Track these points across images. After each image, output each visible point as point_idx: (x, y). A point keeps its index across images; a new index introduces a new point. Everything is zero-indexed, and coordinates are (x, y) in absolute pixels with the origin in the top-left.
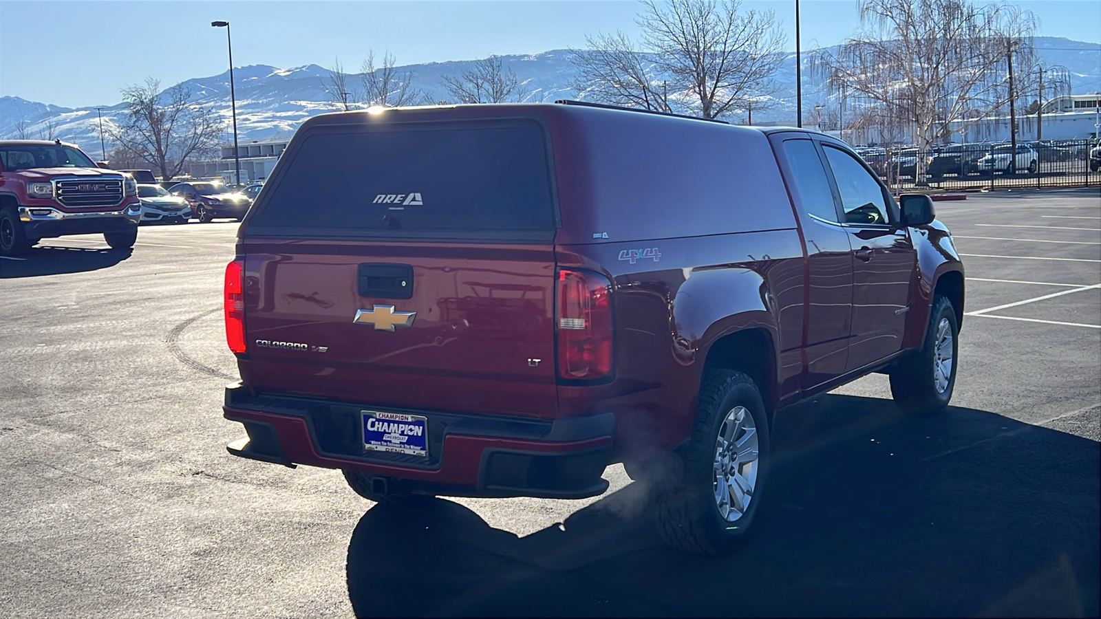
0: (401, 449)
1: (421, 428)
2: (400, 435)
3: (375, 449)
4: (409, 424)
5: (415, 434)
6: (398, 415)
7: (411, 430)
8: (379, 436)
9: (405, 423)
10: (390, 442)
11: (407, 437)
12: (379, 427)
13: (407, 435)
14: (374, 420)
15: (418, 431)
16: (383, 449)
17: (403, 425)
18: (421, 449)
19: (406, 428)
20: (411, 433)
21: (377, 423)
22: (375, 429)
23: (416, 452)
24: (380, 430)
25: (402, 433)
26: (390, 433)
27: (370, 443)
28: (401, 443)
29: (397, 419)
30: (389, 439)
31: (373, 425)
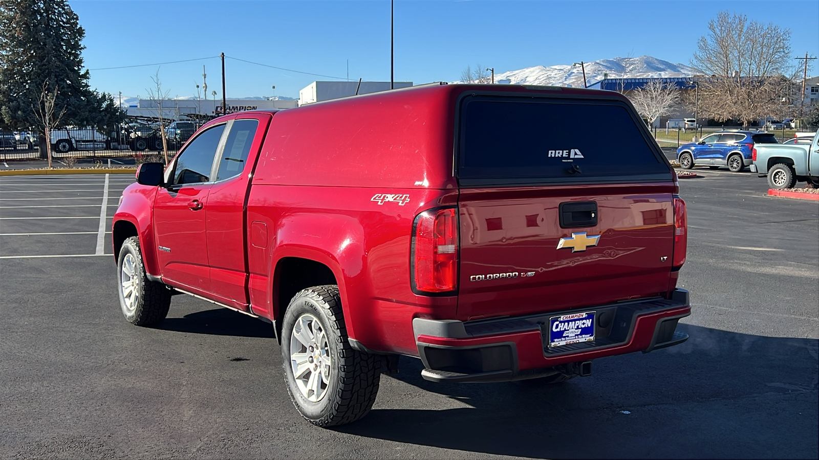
0: (576, 340)
1: (591, 320)
2: (576, 329)
3: (558, 345)
4: (582, 319)
5: (587, 326)
6: (577, 314)
7: (584, 324)
8: (560, 335)
9: (579, 320)
10: (568, 336)
11: (580, 330)
12: (562, 327)
13: (581, 328)
14: (558, 322)
15: (588, 323)
16: (563, 343)
17: (578, 322)
18: (590, 336)
19: (579, 323)
20: (583, 326)
21: (560, 324)
22: (558, 330)
23: (587, 339)
24: (561, 330)
25: (578, 328)
26: (568, 330)
27: (554, 342)
28: (576, 335)
29: (576, 318)
30: (567, 335)
31: (557, 327)
